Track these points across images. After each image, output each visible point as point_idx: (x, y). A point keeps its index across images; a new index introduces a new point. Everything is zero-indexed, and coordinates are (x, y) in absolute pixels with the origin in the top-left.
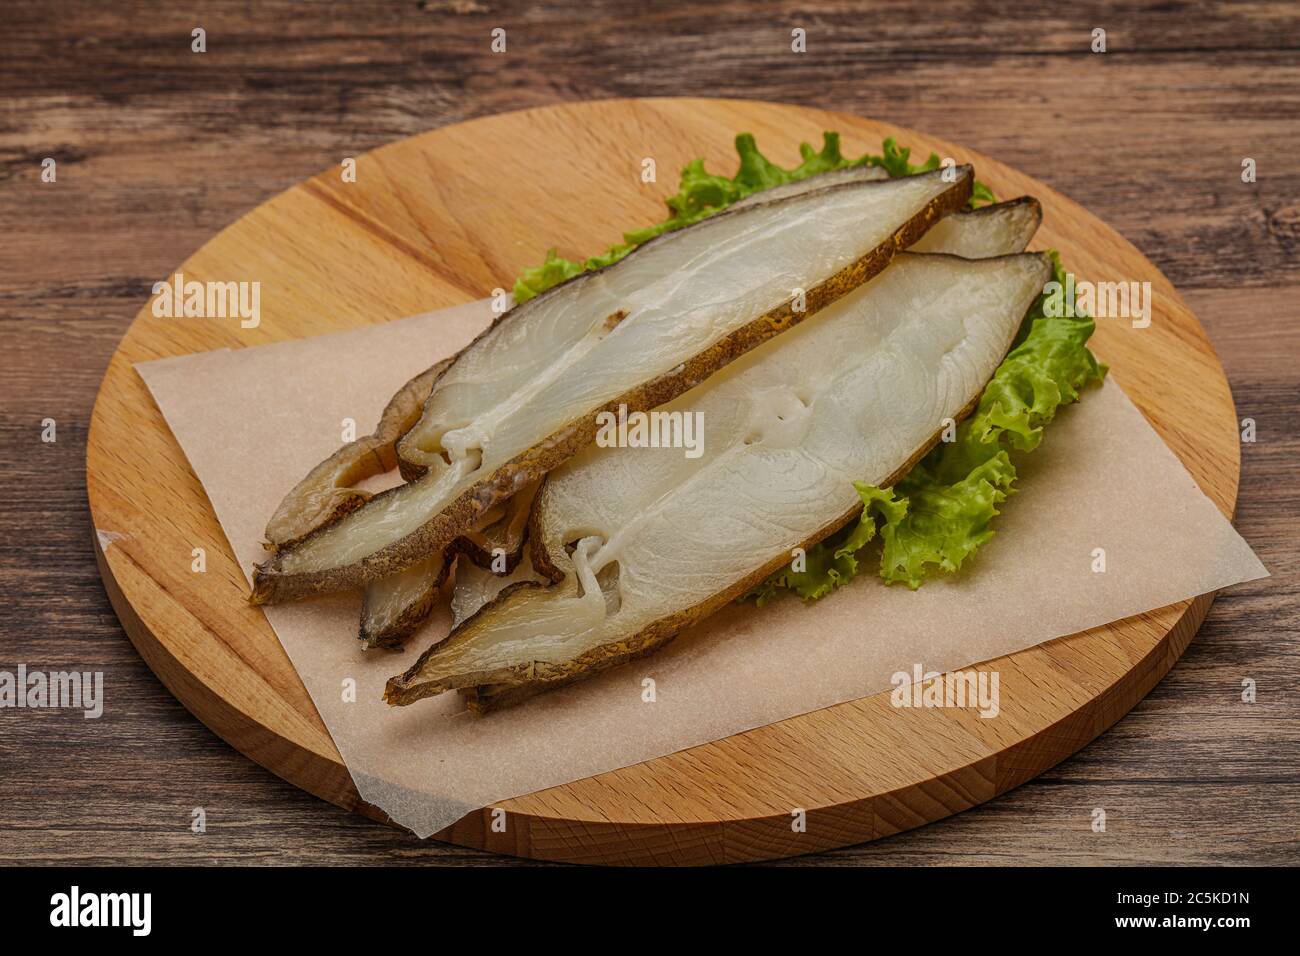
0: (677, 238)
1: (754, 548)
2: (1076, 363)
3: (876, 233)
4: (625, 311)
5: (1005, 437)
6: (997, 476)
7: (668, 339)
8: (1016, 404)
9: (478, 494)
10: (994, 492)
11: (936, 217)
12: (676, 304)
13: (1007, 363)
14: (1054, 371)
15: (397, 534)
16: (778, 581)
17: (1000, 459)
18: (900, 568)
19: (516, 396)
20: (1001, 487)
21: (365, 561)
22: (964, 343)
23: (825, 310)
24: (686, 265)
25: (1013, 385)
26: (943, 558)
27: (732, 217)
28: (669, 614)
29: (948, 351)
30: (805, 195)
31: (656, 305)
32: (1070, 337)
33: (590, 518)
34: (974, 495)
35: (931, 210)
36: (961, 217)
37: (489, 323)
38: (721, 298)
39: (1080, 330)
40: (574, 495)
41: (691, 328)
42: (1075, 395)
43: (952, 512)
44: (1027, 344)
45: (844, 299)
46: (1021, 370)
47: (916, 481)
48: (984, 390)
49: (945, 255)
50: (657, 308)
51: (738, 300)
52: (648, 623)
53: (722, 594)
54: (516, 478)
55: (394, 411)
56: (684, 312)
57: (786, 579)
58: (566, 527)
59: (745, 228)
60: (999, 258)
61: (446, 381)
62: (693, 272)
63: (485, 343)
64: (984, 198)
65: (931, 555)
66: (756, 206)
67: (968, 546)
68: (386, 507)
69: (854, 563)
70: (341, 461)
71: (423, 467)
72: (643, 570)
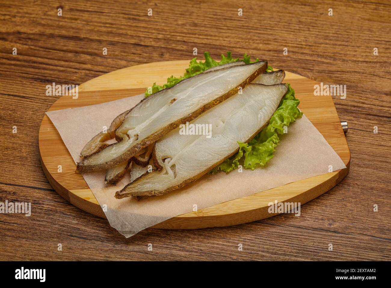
0: (190, 80)
1: (211, 160)
2: (295, 111)
3: (242, 79)
4: (176, 99)
5: (276, 130)
6: (275, 140)
7: (188, 106)
8: (279, 122)
9: (137, 146)
10: (274, 145)
11: (258, 75)
12: (189, 97)
13: (277, 111)
14: (289, 113)
15: (115, 156)
16: (217, 168)
17: (275, 136)
18: (250, 164)
19: (147, 121)
20: (276, 143)
21: (106, 163)
22: (265, 107)
23: (228, 99)
24: (192, 87)
25: (278, 117)
26: (261, 162)
27: (204, 74)
28: (189, 178)
29: (261, 109)
30: (223, 69)
31: (184, 97)
32: (293, 105)
33: (168, 153)
34: (269, 145)
35: (256, 73)
36: (264, 74)
37: (140, 101)
38: (201, 95)
39: (296, 103)
40: (163, 147)
41: (193, 103)
42: (295, 120)
43: (263, 150)
44: (282, 106)
45: (233, 96)
46: (280, 113)
47: (253, 142)
48: (270, 119)
49: (260, 84)
51: (205, 96)
52: (184, 181)
53: (202, 172)
54: (147, 143)
55: (114, 123)
56: (191, 99)
57: (220, 168)
58: (162, 155)
59: (207, 77)
60: (274, 85)
61: (129, 115)
62: (194, 88)
63: (139, 106)
64: (270, 69)
65: (257, 161)
66: (211, 72)
67: (267, 159)
68: (112, 149)
69: (238, 163)
70: (100, 136)
71: (122, 138)
72: (182, 166)
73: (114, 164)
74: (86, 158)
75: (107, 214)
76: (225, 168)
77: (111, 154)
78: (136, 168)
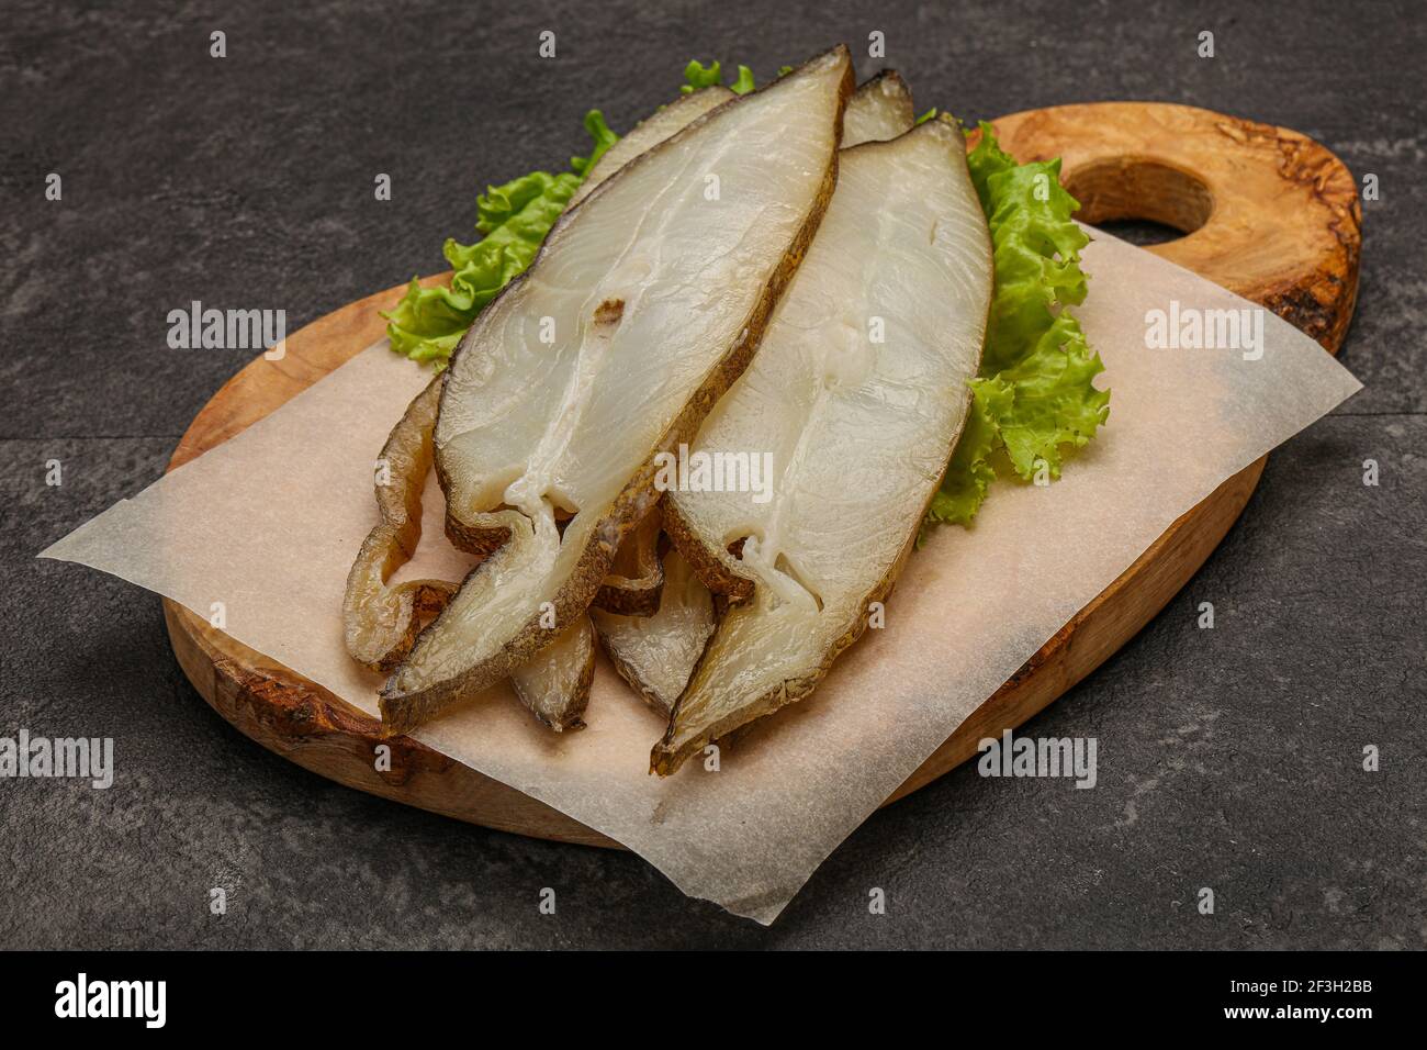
0: (578, 217)
1: (907, 490)
4: (614, 299)
6: (1071, 336)
7: (704, 308)
9: (603, 535)
11: (844, 106)
12: (672, 274)
13: (999, 227)
17: (1066, 317)
19: (553, 426)
21: (508, 647)
24: (634, 237)
25: (1026, 244)
26: (1076, 433)
27: (622, 178)
29: (932, 239)
30: (686, 132)
31: (652, 280)
32: (1048, 178)
33: (734, 518)
38: (721, 250)
39: (1049, 169)
40: (705, 499)
41: (715, 290)
43: (1046, 389)
46: (1025, 226)
48: (995, 262)
50: (655, 281)
51: (740, 246)
52: (860, 602)
54: (640, 503)
56: (692, 277)
58: (720, 536)
61: (444, 436)
62: (659, 237)
65: (1058, 436)
66: (640, 159)
67: (1087, 412)
68: (489, 582)
69: (990, 471)
70: (371, 559)
71: (500, 529)
72: (817, 553)
73: (539, 642)
74: (391, 664)
75: (642, 851)
76: (951, 508)
77: (506, 603)
78: (624, 630)
